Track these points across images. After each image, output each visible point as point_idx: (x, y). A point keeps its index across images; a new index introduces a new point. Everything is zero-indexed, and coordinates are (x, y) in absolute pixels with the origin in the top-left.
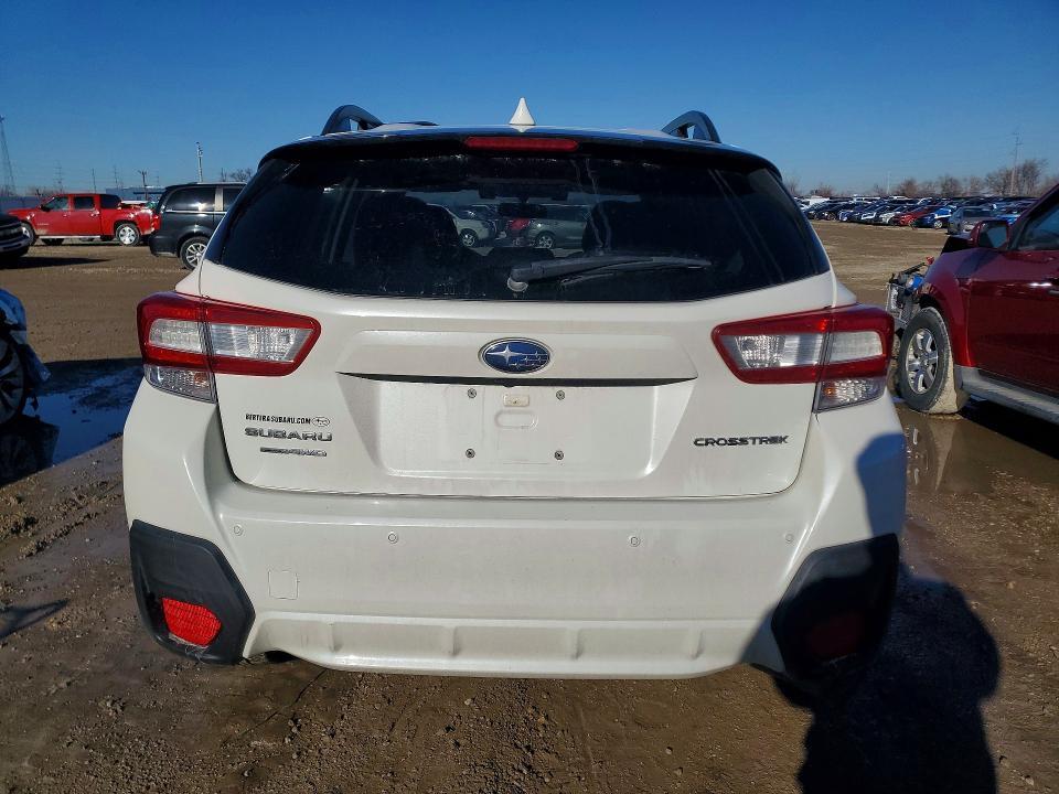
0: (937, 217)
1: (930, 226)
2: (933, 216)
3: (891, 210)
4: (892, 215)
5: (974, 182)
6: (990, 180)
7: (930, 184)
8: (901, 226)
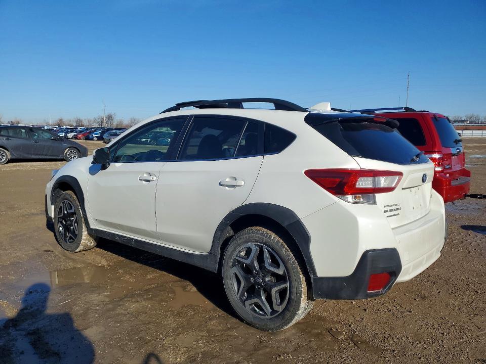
0: (94, 136)
1: (92, 139)
2: (93, 135)
3: (71, 132)
4: (73, 134)
5: (89, 121)
6: (95, 121)
7: (70, 121)
8: (78, 139)
